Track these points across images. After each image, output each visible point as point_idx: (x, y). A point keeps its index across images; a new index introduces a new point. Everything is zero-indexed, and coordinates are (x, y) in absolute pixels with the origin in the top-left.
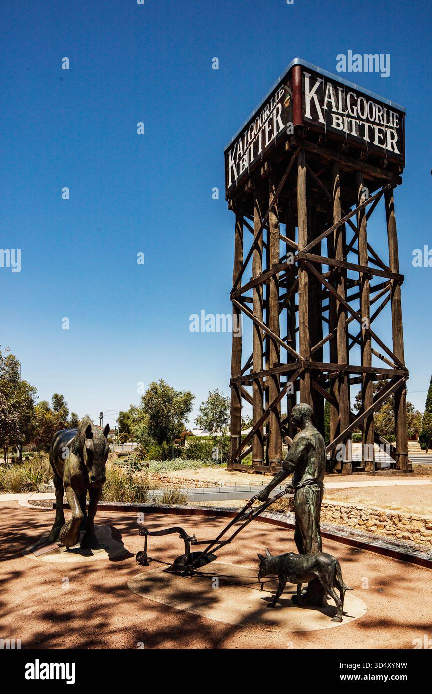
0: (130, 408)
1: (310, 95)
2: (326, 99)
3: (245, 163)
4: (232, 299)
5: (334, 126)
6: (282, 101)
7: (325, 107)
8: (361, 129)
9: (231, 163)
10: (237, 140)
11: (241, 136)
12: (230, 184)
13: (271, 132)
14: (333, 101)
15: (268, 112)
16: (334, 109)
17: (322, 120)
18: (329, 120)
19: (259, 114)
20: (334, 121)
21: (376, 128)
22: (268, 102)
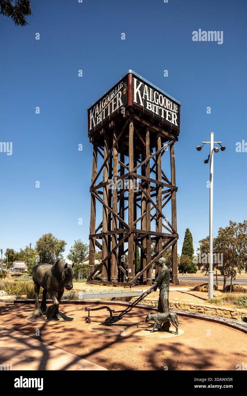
0: (26, 248)
1: (136, 90)
2: (144, 94)
3: (100, 118)
4: (91, 191)
5: (148, 108)
6: (122, 90)
7: (144, 98)
8: (160, 111)
9: (92, 117)
10: (95, 105)
11: (98, 103)
12: (91, 128)
13: (115, 106)
14: (147, 95)
15: (114, 94)
16: (148, 99)
17: (142, 104)
18: (145, 105)
19: (108, 93)
20: (148, 105)
21: (167, 111)
22: (113, 88)
